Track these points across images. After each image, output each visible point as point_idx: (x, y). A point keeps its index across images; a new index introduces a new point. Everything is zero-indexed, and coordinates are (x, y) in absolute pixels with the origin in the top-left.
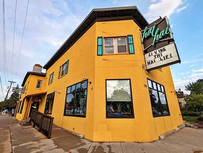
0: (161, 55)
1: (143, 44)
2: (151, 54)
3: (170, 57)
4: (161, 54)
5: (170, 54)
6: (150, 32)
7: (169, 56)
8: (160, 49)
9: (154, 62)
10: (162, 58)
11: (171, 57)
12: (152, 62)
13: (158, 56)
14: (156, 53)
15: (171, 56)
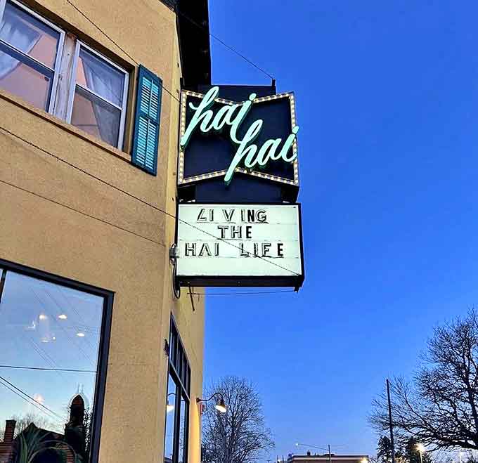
0: (248, 233)
1: (182, 154)
2: (206, 214)
3: (276, 255)
4: (248, 228)
5: (279, 245)
6: (227, 120)
7: (273, 251)
8: (247, 207)
9: (212, 250)
10: (249, 247)
11: (279, 254)
12: (205, 252)
13: (236, 233)
14: (229, 217)
15: (279, 250)
